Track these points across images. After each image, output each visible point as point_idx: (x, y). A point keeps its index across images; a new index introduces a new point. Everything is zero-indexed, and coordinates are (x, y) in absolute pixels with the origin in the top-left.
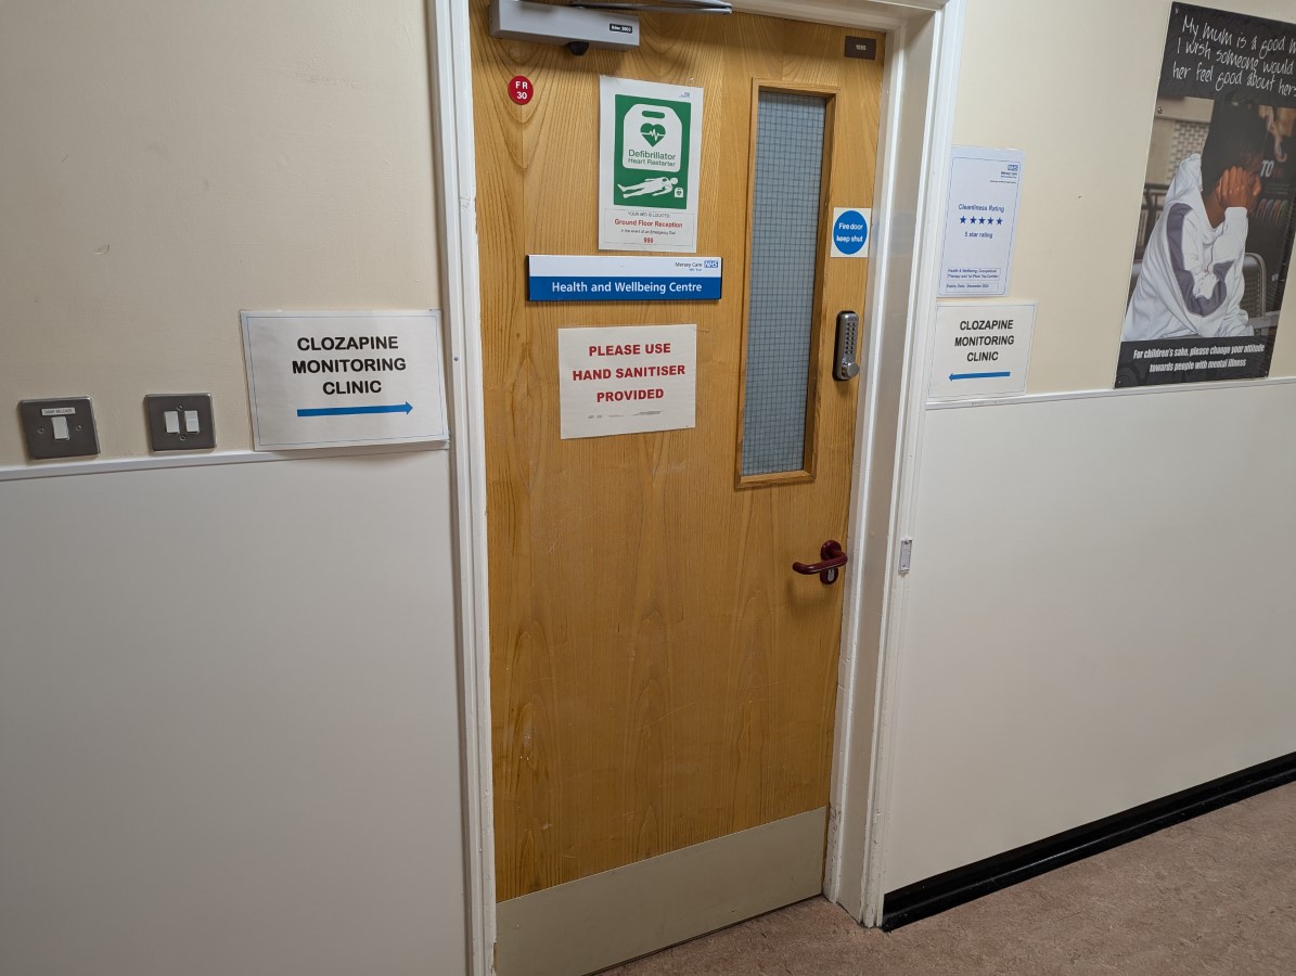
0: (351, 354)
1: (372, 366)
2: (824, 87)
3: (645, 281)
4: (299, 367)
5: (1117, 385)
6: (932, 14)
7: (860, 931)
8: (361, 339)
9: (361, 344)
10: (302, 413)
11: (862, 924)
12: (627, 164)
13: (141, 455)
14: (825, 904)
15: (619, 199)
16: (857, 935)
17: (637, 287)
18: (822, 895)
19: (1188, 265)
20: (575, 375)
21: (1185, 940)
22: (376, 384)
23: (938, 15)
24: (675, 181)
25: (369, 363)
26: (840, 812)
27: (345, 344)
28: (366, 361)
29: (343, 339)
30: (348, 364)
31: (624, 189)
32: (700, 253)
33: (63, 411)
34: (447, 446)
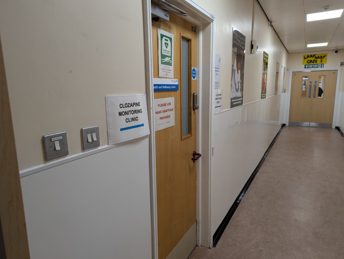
0: (131, 109)
1: (136, 112)
2: (190, 37)
3: (167, 85)
4: (120, 114)
5: (231, 108)
6: (210, 23)
7: (210, 250)
8: (133, 103)
9: (133, 105)
10: (122, 130)
11: (209, 248)
12: (163, 53)
13: (79, 153)
14: (198, 247)
15: (162, 63)
16: (210, 251)
17: (166, 87)
18: (197, 246)
19: (236, 82)
20: (156, 113)
21: (261, 223)
22: (137, 118)
23: (212, 23)
24: (170, 58)
25: (135, 111)
26: (200, 222)
27: (130, 106)
28: (135, 110)
29: (129, 104)
30: (131, 112)
31: (163, 60)
32: (174, 78)
33: (58, 138)
34: (149, 136)
